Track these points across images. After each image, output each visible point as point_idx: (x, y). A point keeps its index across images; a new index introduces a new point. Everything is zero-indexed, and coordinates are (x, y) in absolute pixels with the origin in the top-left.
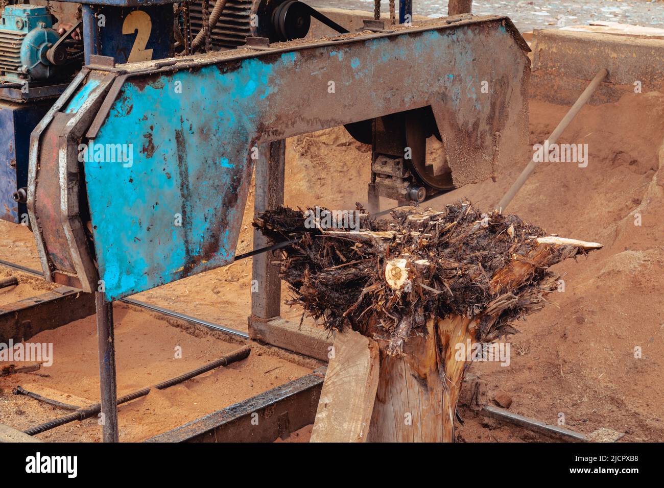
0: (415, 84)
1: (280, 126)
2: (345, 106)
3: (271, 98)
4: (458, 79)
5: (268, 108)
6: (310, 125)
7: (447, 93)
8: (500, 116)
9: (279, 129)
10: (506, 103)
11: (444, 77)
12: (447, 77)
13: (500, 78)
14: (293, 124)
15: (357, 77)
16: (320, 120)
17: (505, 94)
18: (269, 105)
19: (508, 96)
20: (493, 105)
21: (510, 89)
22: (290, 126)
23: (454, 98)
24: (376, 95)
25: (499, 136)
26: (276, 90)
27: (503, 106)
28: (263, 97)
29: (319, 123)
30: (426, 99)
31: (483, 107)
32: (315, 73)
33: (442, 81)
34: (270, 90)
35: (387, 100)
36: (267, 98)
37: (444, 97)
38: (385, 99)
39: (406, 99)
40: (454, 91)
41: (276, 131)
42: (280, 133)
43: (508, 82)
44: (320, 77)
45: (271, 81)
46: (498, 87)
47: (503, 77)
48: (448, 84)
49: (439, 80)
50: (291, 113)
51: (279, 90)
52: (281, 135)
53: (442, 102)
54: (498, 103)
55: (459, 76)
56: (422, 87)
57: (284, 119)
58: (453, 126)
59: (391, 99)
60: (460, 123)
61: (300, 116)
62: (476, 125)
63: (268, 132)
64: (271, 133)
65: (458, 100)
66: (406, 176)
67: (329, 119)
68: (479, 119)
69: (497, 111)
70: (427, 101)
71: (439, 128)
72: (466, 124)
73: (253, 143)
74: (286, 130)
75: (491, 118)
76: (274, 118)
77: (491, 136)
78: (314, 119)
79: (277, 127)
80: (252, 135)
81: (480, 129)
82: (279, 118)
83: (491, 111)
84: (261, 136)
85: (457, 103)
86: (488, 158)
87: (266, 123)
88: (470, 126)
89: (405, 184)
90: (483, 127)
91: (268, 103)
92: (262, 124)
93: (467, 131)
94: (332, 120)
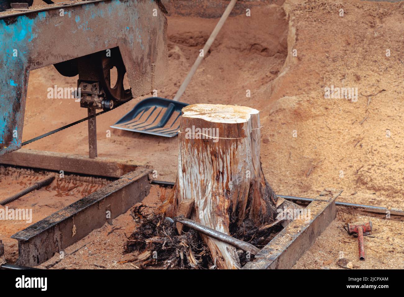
0: (110, 33)
1: (40, 59)
2: (74, 47)
3: (34, 41)
4: (131, 30)
5: (33, 48)
6: (56, 58)
7: (126, 39)
8: (154, 53)
9: (40, 61)
10: (156, 45)
11: (124, 29)
12: (126, 28)
13: (153, 30)
14: (47, 58)
15: (79, 28)
16: (61, 56)
17: (155, 40)
18: (34, 46)
19: (157, 41)
20: (150, 47)
21: (158, 37)
22: (46, 59)
23: (130, 42)
24: (90, 39)
25: (155, 66)
26: (36, 36)
27: (155, 48)
28: (30, 41)
29: (61, 57)
30: (116, 42)
31: (145, 48)
32: (56, 25)
33: (123, 31)
34: (34, 36)
35: (96, 43)
36: (32, 41)
37: (125, 41)
38: (95, 42)
39: (105, 43)
40: (130, 37)
41: (38, 62)
42: (41, 64)
43: (157, 32)
44: (60, 28)
45: (34, 30)
46: (152, 35)
47: (154, 29)
48: (127, 33)
49: (122, 30)
50: (45, 50)
51: (38, 36)
52: (41, 65)
53: (124, 44)
54: (152, 46)
55: (132, 28)
56: (114, 34)
57: (42, 55)
58: (131, 59)
59: (98, 42)
60: (134, 57)
61: (51, 53)
62: (142, 59)
63: (34, 63)
64: (35, 64)
65: (132, 43)
66: (101, 94)
67: (66, 54)
68: (143, 55)
69: (152, 50)
70: (117, 44)
71: (124, 61)
72: (137, 58)
73: (26, 70)
74: (44, 62)
75: (149, 55)
76: (36, 54)
77: (150, 66)
78: (58, 54)
79: (39, 60)
80: (26, 65)
81: (144, 62)
82: (39, 54)
83: (149, 51)
84: (30, 65)
85: (132, 44)
86: (149, 80)
87: (33, 57)
88: (139, 59)
89: (101, 99)
90: (146, 60)
91: (33, 44)
92: (30, 58)
93: (138, 63)
94: (68, 55)
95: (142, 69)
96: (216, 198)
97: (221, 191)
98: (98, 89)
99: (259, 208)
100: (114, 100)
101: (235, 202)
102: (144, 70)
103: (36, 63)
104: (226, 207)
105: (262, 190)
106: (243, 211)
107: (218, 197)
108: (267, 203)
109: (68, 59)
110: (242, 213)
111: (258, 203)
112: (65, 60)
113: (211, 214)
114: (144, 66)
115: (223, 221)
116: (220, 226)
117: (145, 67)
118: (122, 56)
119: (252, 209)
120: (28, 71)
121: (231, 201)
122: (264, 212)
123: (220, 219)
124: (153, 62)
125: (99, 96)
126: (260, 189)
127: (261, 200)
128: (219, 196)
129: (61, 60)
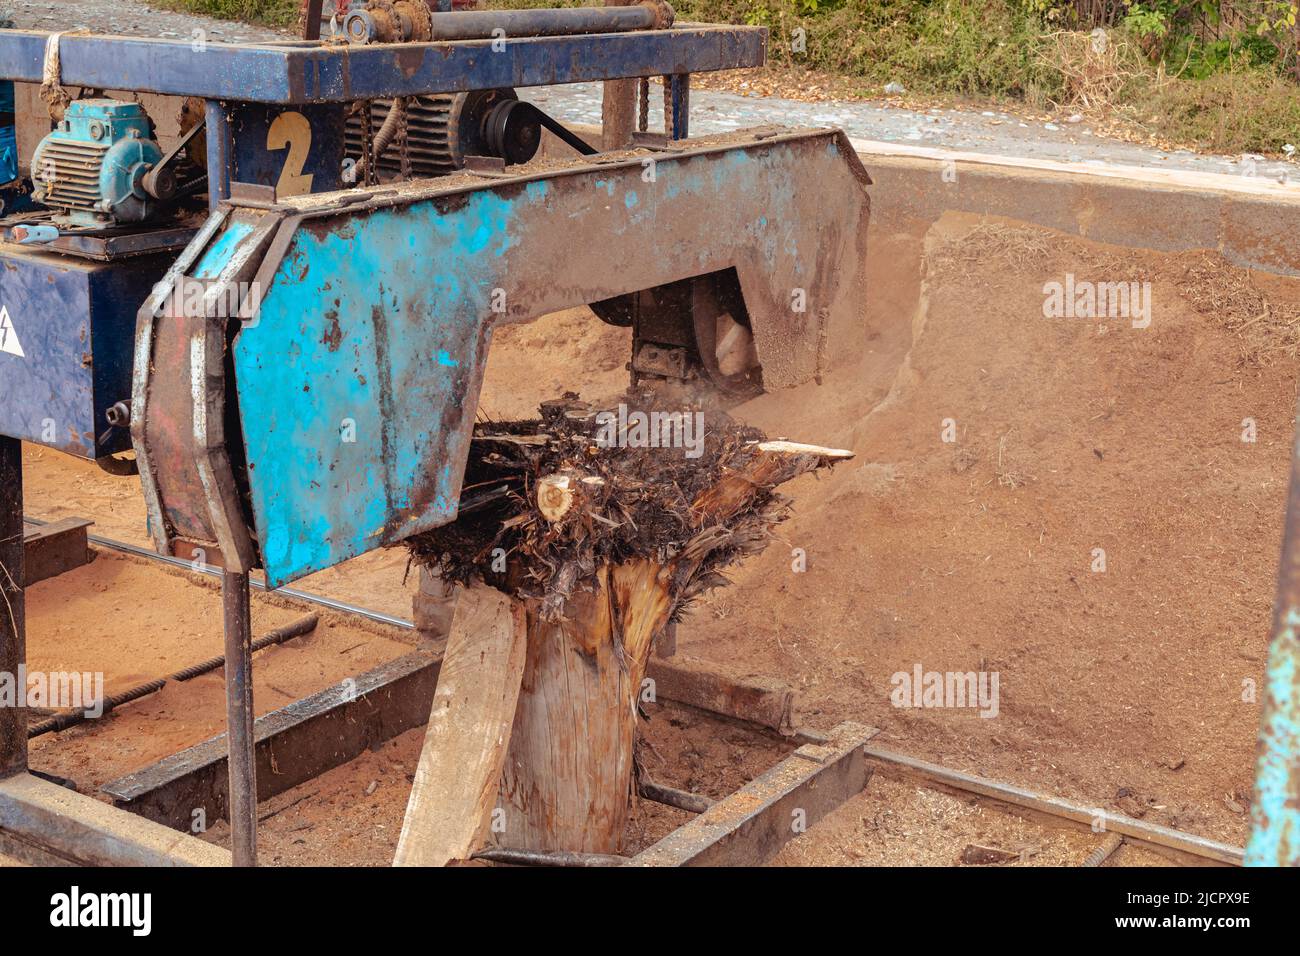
0: (714, 233)
1: (523, 299)
2: (616, 267)
3: (510, 254)
4: (773, 225)
5: (506, 270)
6: (567, 297)
7: (757, 247)
8: (828, 283)
9: (522, 304)
10: (837, 263)
11: (754, 223)
12: (757, 222)
13: (829, 224)
14: (542, 296)
15: (633, 221)
16: (581, 290)
17: (835, 250)
18: (509, 266)
19: (839, 253)
20: (820, 266)
21: (842, 243)
22: (538, 298)
23: (767, 254)
24: (660, 250)
25: (828, 313)
26: (518, 241)
27: (832, 269)
28: (499, 253)
29: (579, 295)
30: (729, 257)
31: (806, 270)
32: (574, 215)
33: (750, 229)
34: (509, 242)
35: (674, 258)
36: (505, 255)
37: (753, 253)
38: (673, 257)
39: (701, 257)
40: (768, 244)
41: (519, 307)
42: (524, 310)
43: (839, 232)
44: (581, 221)
45: (512, 227)
46: (826, 239)
47: (833, 223)
48: (759, 234)
49: (747, 227)
50: (539, 278)
51: (523, 242)
52: (526, 314)
53: (750, 261)
54: (826, 262)
55: (774, 220)
56: (724, 237)
57: (529, 288)
58: (765, 297)
59: (681, 257)
60: (775, 293)
61: (553, 283)
63: (507, 308)
64: (510, 311)
65: (773, 258)
67: (594, 287)
69: (825, 275)
70: (731, 260)
71: (747, 302)
72: (783, 296)
73: (485, 326)
74: (533, 305)
75: (815, 285)
76: (515, 286)
77: (814, 313)
78: (573, 287)
79: (520, 300)
80: (484, 313)
82: (522, 286)
83: (816, 276)
84: (496, 314)
85: (772, 262)
86: (812, 348)
88: (788, 298)
90: (805, 299)
91: (506, 262)
93: (783, 307)
94: (599, 290)
95: (794, 322)
102: (798, 323)
103: (513, 309)
117: (801, 316)
118: (744, 291)
120: (489, 329)
124: (826, 304)
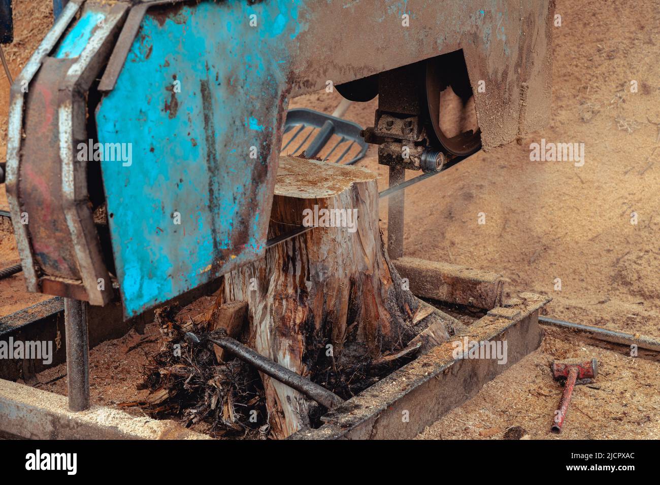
0: (448, 22)
1: (311, 75)
2: (378, 49)
3: (301, 37)
4: (489, 16)
5: (298, 51)
6: (343, 73)
7: (478, 33)
8: (526, 62)
9: (310, 79)
10: (532, 47)
12: (478, 13)
13: (528, 15)
14: (325, 71)
15: (389, 12)
16: (353, 68)
17: (531, 36)
18: (300, 48)
19: (534, 38)
20: (521, 49)
21: (536, 30)
22: (322, 75)
23: (485, 39)
24: (408, 36)
25: (527, 87)
26: (307, 27)
27: (529, 51)
28: (293, 37)
29: (352, 72)
30: (458, 41)
31: (512, 52)
32: (347, 6)
33: (473, 18)
34: (301, 28)
35: (420, 42)
36: (297, 38)
37: (475, 38)
38: (418, 41)
39: (438, 42)
40: (485, 31)
41: (307, 81)
42: (312, 84)
43: (534, 21)
44: (353, 11)
45: (302, 16)
46: (525, 27)
47: (530, 14)
48: (479, 23)
49: (470, 17)
50: (322, 58)
51: (310, 28)
52: (312, 87)
53: (473, 45)
54: (525, 47)
55: (490, 12)
56: (455, 25)
57: (315, 66)
58: (484, 74)
59: (424, 40)
60: (490, 71)
61: (332, 62)
62: (505, 74)
63: (299, 82)
64: (301, 85)
65: (489, 43)
66: (420, 140)
67: (362, 65)
68: (507, 66)
69: (524, 56)
70: (459, 44)
71: (470, 78)
72: (496, 72)
73: (283, 97)
74: (318, 80)
75: (518, 65)
76: (305, 65)
77: (518, 87)
78: (347, 65)
79: (309, 76)
80: (282, 87)
81: (509, 80)
82: (310, 65)
83: (519, 58)
84: (291, 88)
85: (488, 45)
86: (515, 115)
87: (297, 71)
88: (500, 75)
89: (420, 149)
90: (511, 76)
91: (298, 44)
92: (292, 72)
93: (496, 81)
94: (366, 67)
95: (504, 94)
96: (281, 304)
97: (290, 291)
98: (416, 131)
99: (375, 323)
100: (446, 153)
101: (319, 313)
102: (507, 95)
103: (303, 83)
104: (298, 321)
105: (383, 291)
106: (339, 329)
107: (284, 302)
108: (393, 315)
109: (366, 74)
110: (340, 332)
111: (373, 314)
112: (359, 77)
113: (271, 332)
114: (507, 87)
115: (290, 346)
116: (284, 354)
117: (509, 89)
118: (468, 68)
119: (361, 325)
120: (286, 100)
121: (311, 311)
122: (387, 331)
123: (286, 343)
124: (525, 81)
125: (417, 144)
126: (379, 289)
127: (380, 309)
128: (287, 301)
129: (351, 77)
